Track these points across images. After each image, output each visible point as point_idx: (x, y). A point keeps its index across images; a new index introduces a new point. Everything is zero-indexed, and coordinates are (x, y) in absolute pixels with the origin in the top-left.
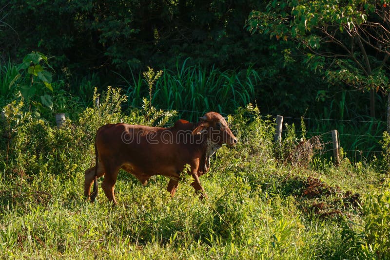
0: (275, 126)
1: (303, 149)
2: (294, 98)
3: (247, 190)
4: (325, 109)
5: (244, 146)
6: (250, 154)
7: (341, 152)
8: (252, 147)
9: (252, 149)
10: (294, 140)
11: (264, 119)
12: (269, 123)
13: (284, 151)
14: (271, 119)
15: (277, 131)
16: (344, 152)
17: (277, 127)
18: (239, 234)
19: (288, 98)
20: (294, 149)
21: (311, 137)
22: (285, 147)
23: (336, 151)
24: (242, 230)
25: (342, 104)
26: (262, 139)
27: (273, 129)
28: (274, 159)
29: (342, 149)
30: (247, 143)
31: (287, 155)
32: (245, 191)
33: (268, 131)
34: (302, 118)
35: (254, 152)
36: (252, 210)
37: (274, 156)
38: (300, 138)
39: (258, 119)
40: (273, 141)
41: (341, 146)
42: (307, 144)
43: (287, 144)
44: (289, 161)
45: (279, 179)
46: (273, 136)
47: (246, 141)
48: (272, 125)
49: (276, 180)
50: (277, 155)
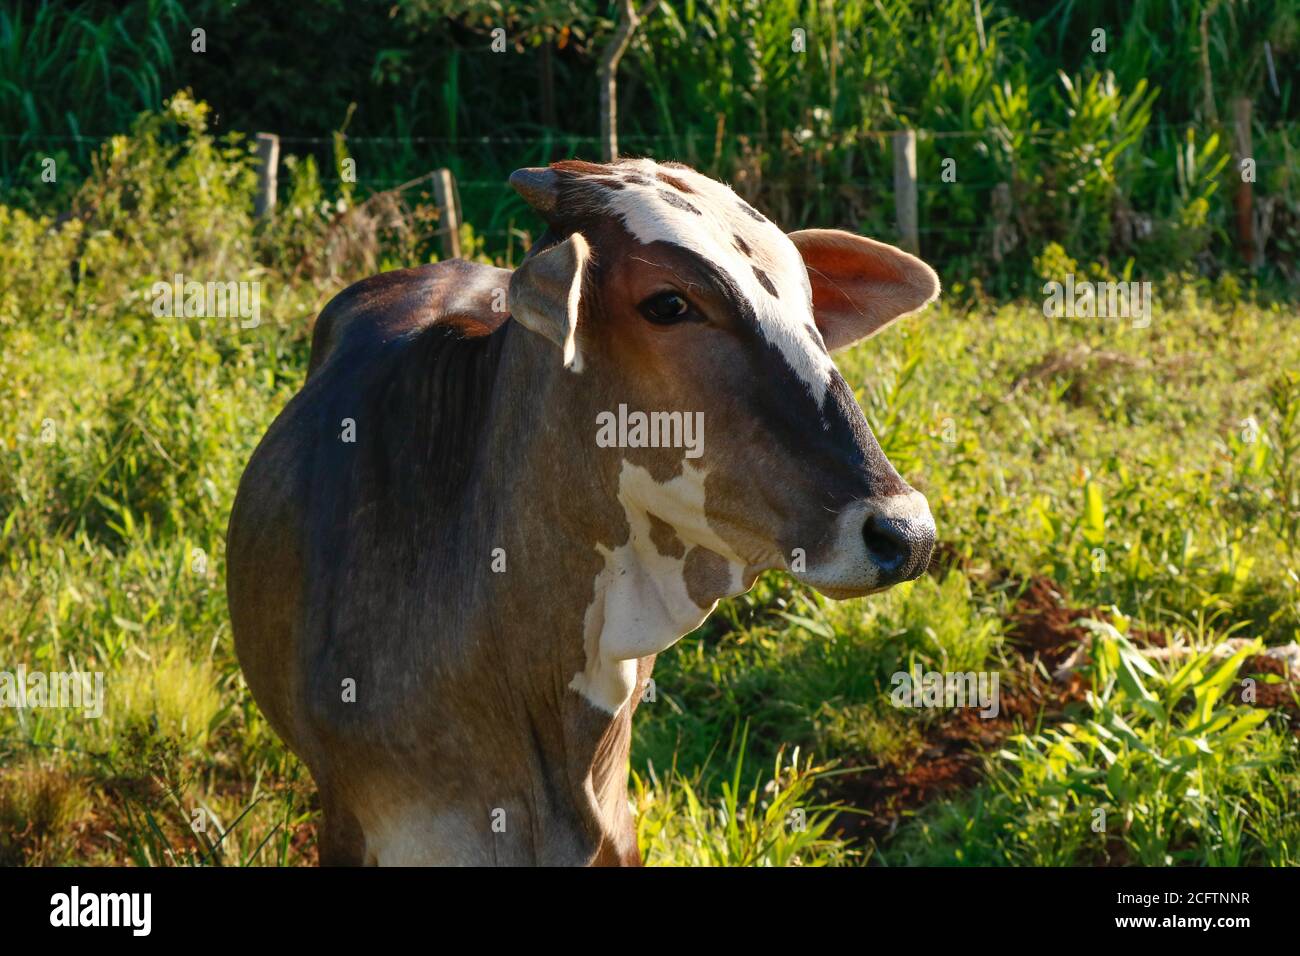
0: (255, 168)
1: (346, 234)
2: (300, 82)
3: (207, 366)
4: (398, 110)
5: (167, 235)
6: (185, 258)
7: (466, 238)
8: (188, 237)
9: (191, 244)
10: (317, 209)
11: (218, 146)
12: (237, 159)
13: (289, 244)
14: (242, 145)
15: (263, 183)
16: (476, 236)
17: (261, 171)
18: (195, 506)
19: (280, 82)
20: (320, 234)
21: (367, 196)
22: (292, 231)
23: (448, 236)
24: (207, 494)
25: (451, 92)
26: (219, 210)
27: (251, 179)
28: (259, 270)
29: (467, 229)
30: (174, 225)
31: (299, 255)
32: (199, 369)
33: (233, 186)
34: (339, 138)
35: (197, 251)
36: (231, 427)
37: (258, 260)
38: (333, 201)
39: (203, 146)
40: (250, 215)
41: (463, 219)
42: (359, 217)
43: (296, 221)
44: (307, 276)
45: (282, 333)
46: (253, 199)
47: (170, 217)
48: (247, 165)
49: (274, 337)
50: (267, 258)
